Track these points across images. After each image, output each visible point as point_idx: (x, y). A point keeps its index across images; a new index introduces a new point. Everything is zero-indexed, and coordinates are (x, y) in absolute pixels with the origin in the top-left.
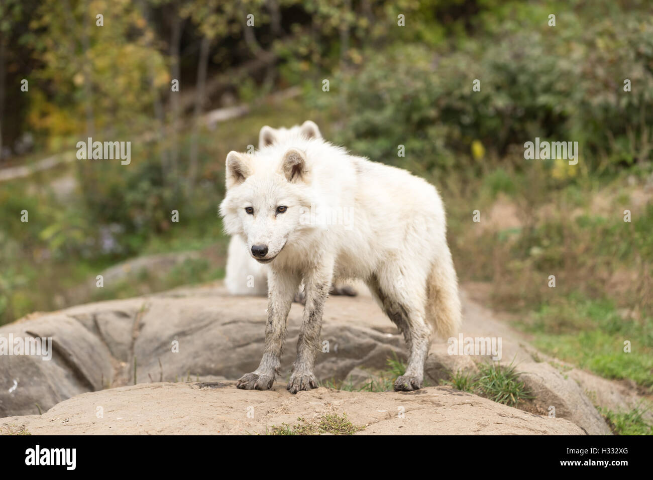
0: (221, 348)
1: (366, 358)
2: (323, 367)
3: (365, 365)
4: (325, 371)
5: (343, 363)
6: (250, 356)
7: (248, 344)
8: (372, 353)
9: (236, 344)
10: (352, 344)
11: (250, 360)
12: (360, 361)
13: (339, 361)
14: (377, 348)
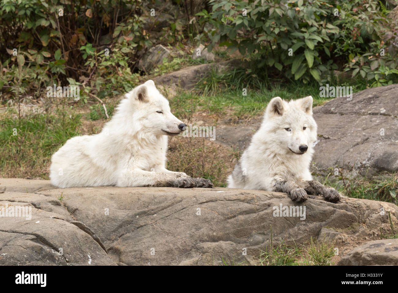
0: (216, 220)
1: (329, 220)
2: (299, 229)
3: (329, 225)
4: (301, 232)
5: (313, 225)
6: (241, 225)
7: (235, 216)
8: (334, 216)
9: (226, 217)
10: (317, 211)
11: (242, 228)
12: (324, 223)
13: (308, 224)
14: (337, 213)
